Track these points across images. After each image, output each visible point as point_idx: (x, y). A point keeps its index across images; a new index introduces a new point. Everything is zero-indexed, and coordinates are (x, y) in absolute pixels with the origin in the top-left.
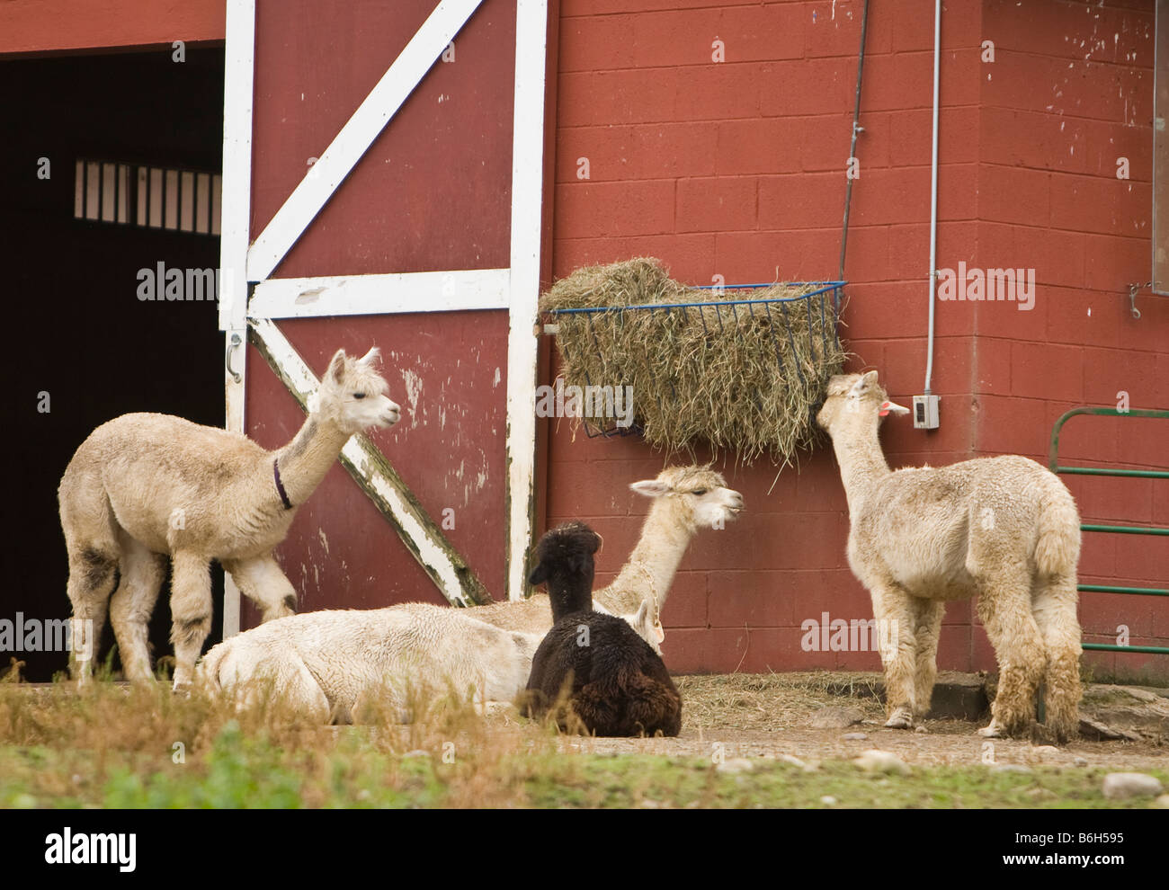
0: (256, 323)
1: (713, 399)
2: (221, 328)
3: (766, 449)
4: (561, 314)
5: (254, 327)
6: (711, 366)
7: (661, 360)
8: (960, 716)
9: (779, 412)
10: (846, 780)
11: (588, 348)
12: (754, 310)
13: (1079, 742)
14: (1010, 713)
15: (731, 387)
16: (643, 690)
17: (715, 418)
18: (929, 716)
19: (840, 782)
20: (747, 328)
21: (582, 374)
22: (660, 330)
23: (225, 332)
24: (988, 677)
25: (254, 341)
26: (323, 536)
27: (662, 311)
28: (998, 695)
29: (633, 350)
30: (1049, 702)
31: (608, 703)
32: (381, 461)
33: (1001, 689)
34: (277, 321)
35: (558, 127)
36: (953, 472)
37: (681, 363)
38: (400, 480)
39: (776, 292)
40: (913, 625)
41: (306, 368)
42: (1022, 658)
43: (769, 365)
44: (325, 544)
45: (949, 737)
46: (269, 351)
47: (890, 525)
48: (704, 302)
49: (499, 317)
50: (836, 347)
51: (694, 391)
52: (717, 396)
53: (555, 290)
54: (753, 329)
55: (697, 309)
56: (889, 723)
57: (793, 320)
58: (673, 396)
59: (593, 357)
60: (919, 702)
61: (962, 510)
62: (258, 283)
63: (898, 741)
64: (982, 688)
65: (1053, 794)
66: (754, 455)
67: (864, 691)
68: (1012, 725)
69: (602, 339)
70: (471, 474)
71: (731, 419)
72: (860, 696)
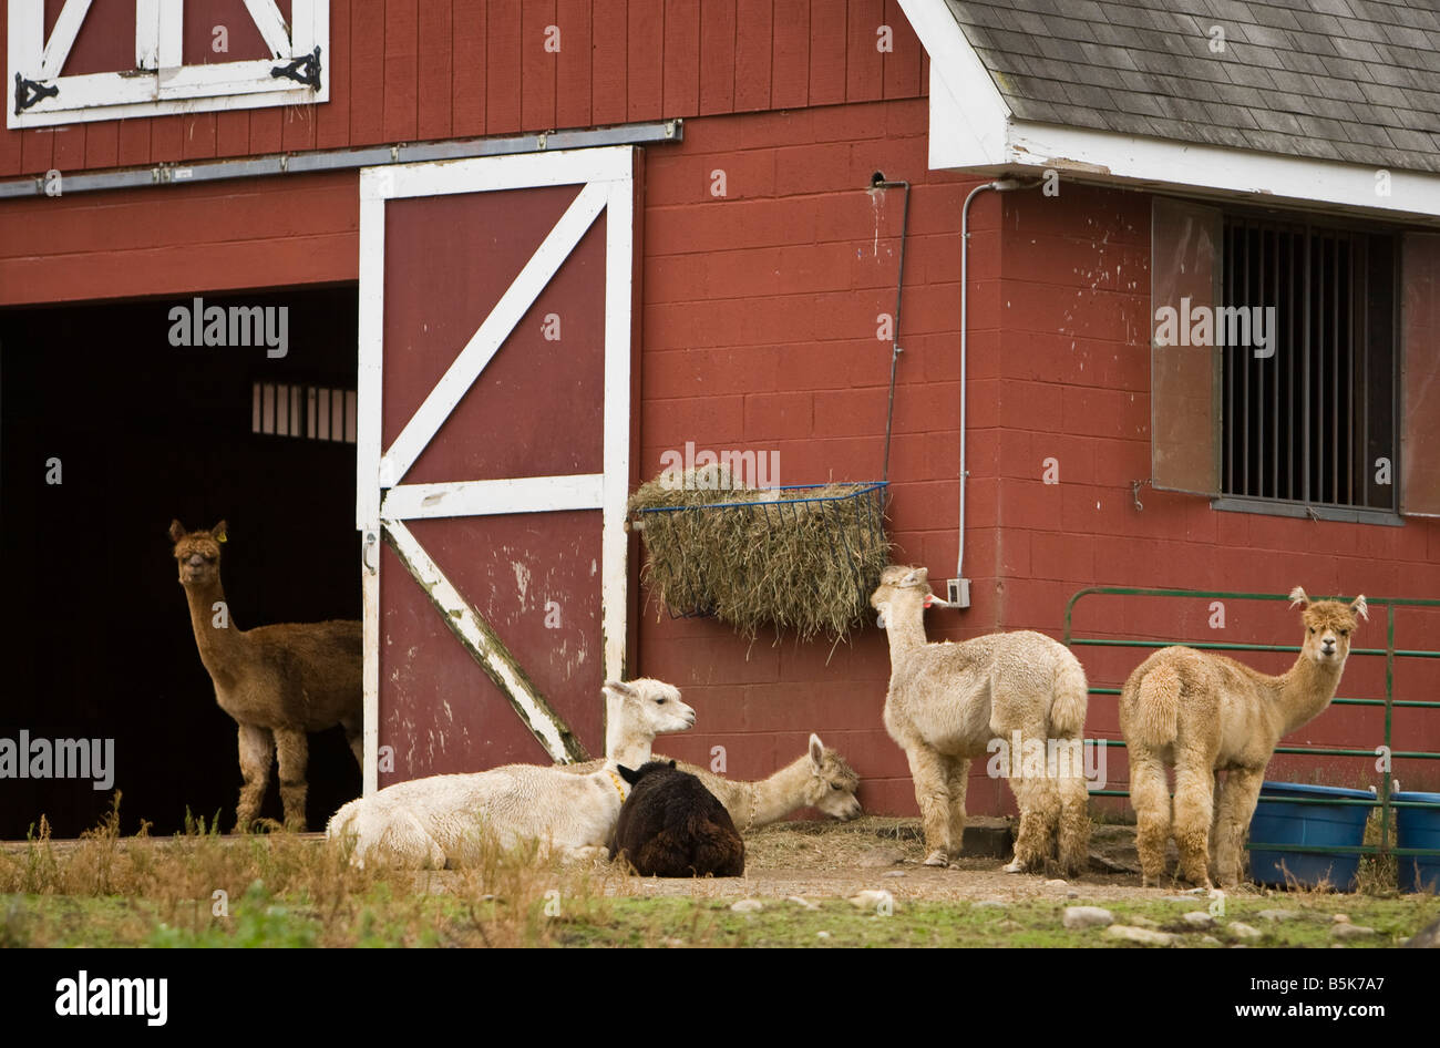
0: (388, 523)
1: (777, 584)
2: (358, 528)
3: (823, 627)
4: (646, 512)
5: (386, 527)
6: (774, 556)
7: (732, 551)
8: (989, 855)
9: (833, 595)
10: (840, 917)
11: (670, 542)
12: (810, 507)
13: (1090, 875)
14: (1030, 851)
15: (792, 573)
16: (709, 835)
17: (779, 601)
18: (962, 854)
19: (836, 918)
20: (805, 523)
21: (665, 566)
22: (731, 525)
23: (361, 532)
24: (1013, 820)
25: (386, 538)
26: (448, 706)
27: (732, 509)
28: (1019, 837)
29: (707, 543)
30: (1062, 841)
31: (680, 846)
32: (496, 642)
33: (1022, 832)
34: (405, 521)
35: (643, 351)
36: (973, 645)
37: (748, 554)
38: (512, 658)
39: (830, 491)
40: (945, 776)
41: (431, 562)
42: (1040, 805)
43: (824, 554)
44: (449, 713)
45: (978, 873)
46: (400, 548)
47: (918, 694)
48: (769, 501)
49: (596, 515)
50: (882, 538)
51: (760, 578)
52: (780, 582)
53: (641, 492)
54: (809, 524)
55: (762, 507)
56: (927, 862)
57: (844, 515)
58: (743, 581)
59: (675, 549)
60: (953, 843)
61: (984, 679)
62: (388, 489)
63: (932, 877)
64: (1009, 829)
65: (1020, 926)
66: (813, 631)
67: (909, 834)
68: (1031, 863)
69: (681, 534)
70: (572, 651)
71: (792, 602)
72: (905, 838)
